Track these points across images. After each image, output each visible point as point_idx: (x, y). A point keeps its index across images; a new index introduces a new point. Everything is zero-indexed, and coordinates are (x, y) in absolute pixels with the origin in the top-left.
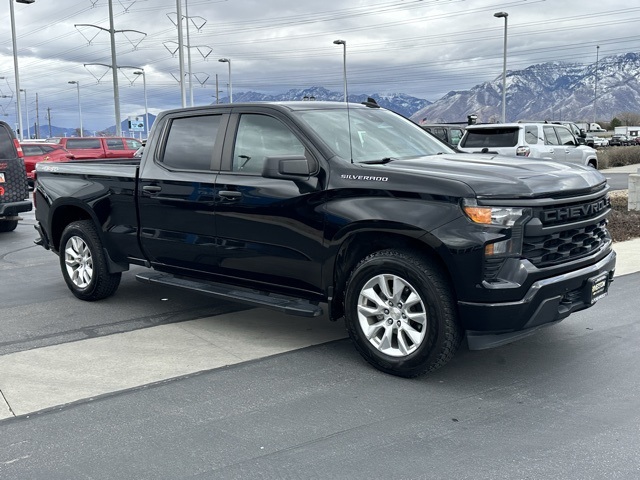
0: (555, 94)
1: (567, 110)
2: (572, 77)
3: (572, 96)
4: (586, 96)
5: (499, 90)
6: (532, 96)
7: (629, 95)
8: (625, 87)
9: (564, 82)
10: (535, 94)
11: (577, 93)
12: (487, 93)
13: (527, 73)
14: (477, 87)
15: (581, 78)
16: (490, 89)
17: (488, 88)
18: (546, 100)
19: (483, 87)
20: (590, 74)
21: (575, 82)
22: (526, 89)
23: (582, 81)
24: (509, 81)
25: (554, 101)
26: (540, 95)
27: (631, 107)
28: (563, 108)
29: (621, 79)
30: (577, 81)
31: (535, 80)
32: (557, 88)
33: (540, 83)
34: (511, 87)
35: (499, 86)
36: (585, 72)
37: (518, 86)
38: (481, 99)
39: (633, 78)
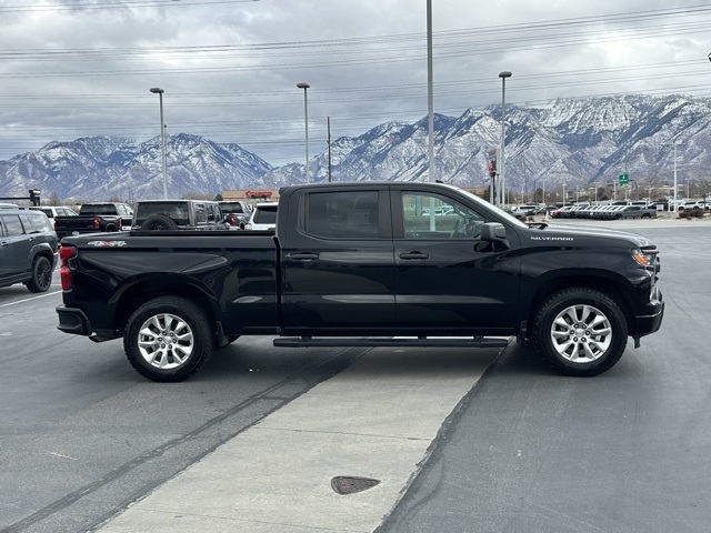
0: (109, 171)
1: (124, 188)
2: (126, 153)
3: (128, 173)
4: (142, 174)
5: (45, 163)
6: (83, 171)
7: (185, 175)
8: (180, 167)
9: (117, 159)
10: (87, 169)
11: (132, 171)
12: (30, 166)
13: (76, 145)
14: (18, 157)
15: (135, 155)
16: (34, 160)
17: (31, 159)
18: (99, 176)
19: (25, 157)
20: (144, 152)
21: (129, 159)
22: (75, 163)
23: (137, 159)
24: (55, 153)
25: (108, 178)
26: (92, 170)
27: (188, 187)
28: (119, 186)
29: (176, 159)
30: (132, 158)
31: (85, 153)
32: (110, 164)
33: (92, 158)
34: (59, 160)
35: (45, 158)
36: (138, 150)
37: (67, 159)
38: (23, 171)
39: (187, 159)
